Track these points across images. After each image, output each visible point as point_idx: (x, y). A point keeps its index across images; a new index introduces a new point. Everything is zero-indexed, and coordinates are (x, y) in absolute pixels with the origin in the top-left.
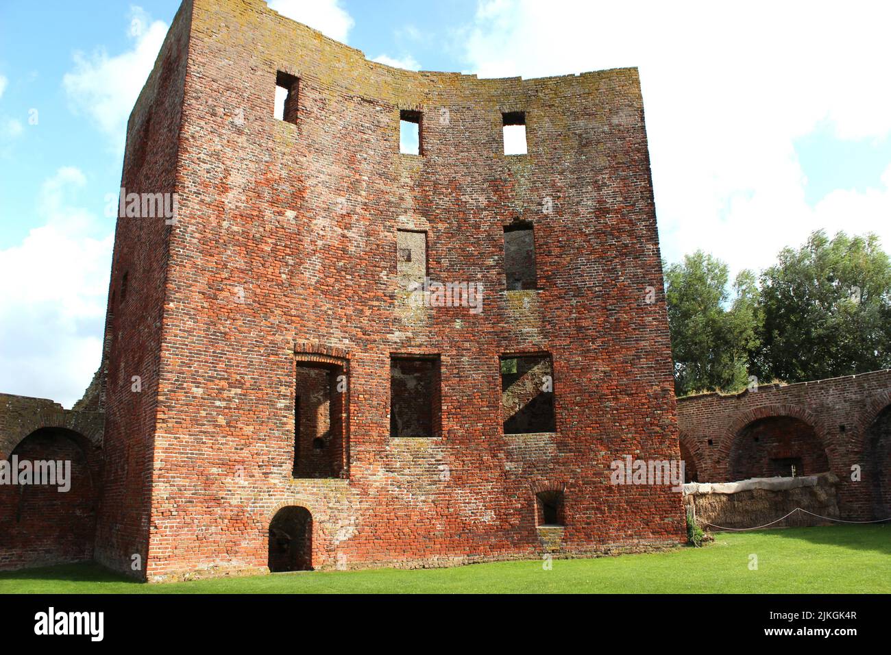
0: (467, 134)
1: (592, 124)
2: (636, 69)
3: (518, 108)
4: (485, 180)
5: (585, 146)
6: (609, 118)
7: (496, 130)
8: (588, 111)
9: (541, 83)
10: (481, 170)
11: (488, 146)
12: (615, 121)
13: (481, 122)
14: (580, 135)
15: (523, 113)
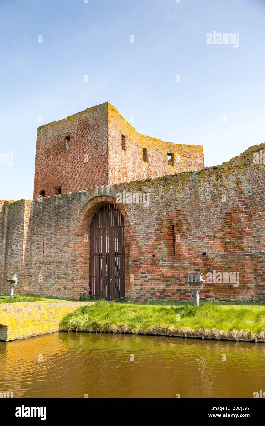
0: (158, 157)
1: (191, 160)
2: (202, 146)
3: (172, 152)
4: (163, 172)
5: (189, 166)
6: (195, 159)
7: (166, 157)
8: (190, 156)
9: (178, 146)
10: (162, 169)
11: (164, 162)
12: (197, 160)
13: (162, 155)
14: (188, 163)
15: (173, 154)
